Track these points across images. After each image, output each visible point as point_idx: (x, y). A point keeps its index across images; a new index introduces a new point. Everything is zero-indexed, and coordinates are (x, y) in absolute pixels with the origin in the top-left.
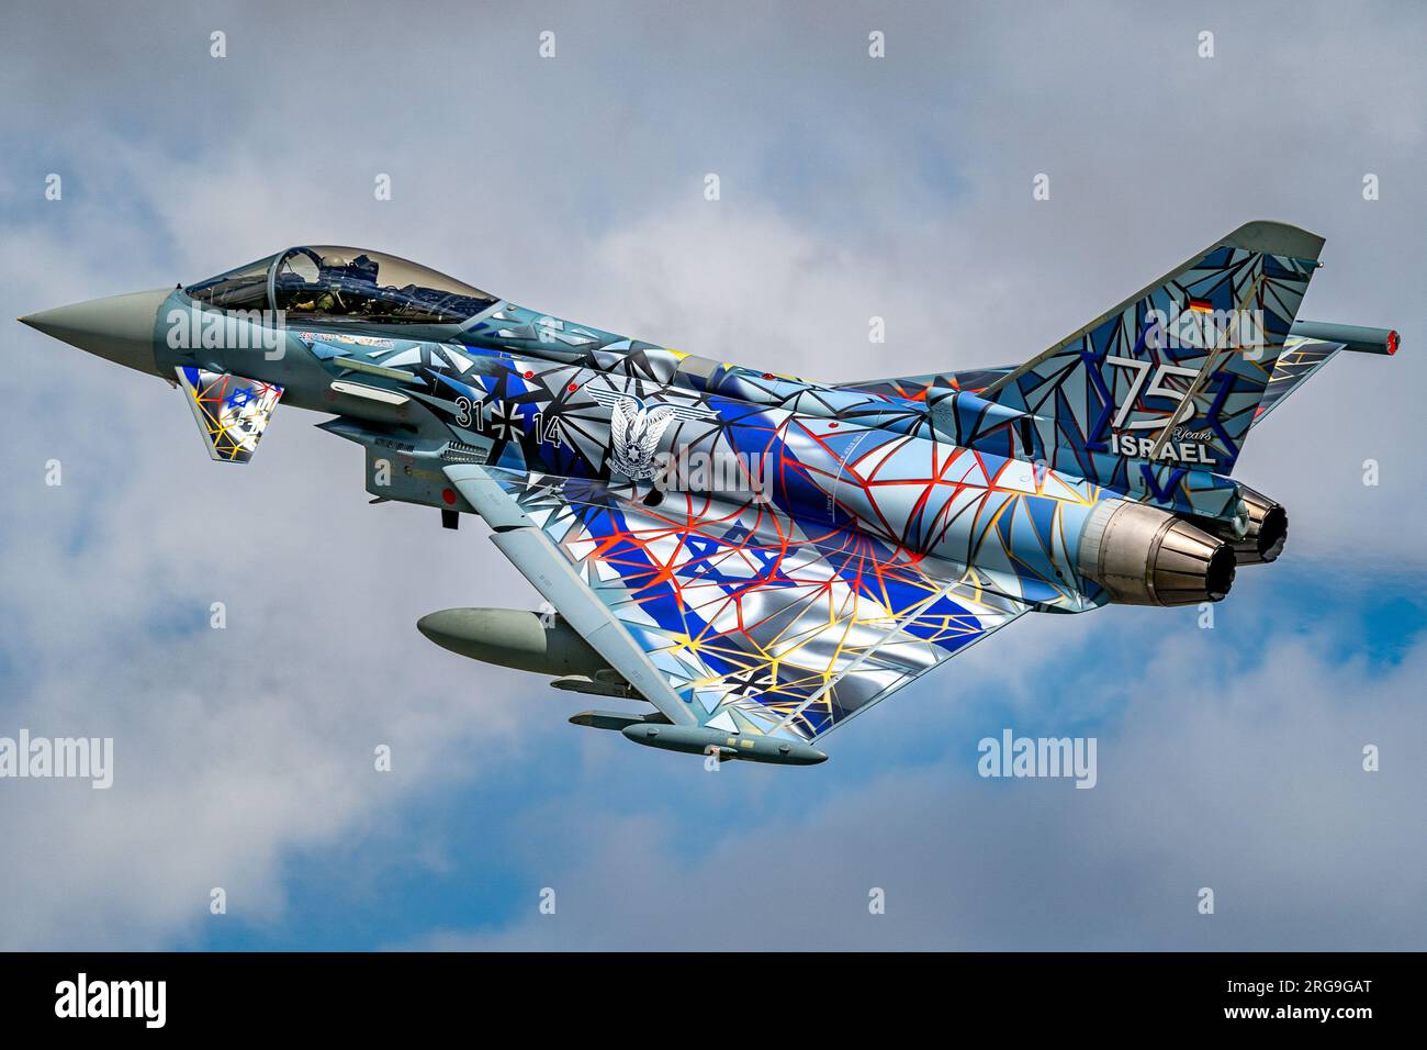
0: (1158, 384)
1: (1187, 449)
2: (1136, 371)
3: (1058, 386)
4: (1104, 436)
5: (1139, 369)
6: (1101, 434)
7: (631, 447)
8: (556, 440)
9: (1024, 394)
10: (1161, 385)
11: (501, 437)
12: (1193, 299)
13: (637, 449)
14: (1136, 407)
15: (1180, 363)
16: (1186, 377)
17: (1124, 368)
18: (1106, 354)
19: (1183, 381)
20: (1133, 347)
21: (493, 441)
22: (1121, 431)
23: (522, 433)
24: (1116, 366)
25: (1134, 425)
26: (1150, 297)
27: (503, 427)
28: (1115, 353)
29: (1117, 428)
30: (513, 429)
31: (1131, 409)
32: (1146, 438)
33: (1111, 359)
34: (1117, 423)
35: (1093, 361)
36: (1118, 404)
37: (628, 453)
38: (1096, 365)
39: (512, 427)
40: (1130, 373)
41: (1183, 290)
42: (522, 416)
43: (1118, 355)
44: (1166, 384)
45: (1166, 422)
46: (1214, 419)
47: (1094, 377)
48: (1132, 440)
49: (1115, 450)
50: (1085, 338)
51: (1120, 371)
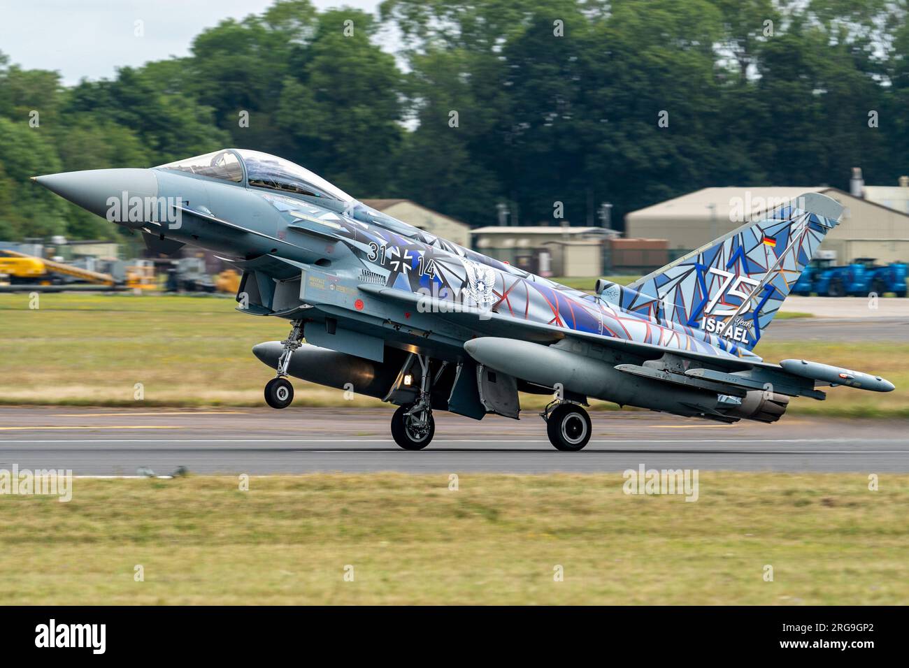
0: (736, 287)
1: (739, 331)
2: (725, 278)
3: (678, 284)
4: (698, 318)
5: (727, 277)
6: (697, 316)
7: (479, 282)
8: (432, 274)
9: (657, 288)
10: (737, 289)
11: (395, 270)
12: (766, 237)
13: (483, 283)
14: (720, 301)
15: (750, 276)
16: (751, 285)
17: (719, 275)
18: (710, 266)
19: (749, 287)
20: (726, 263)
21: (390, 272)
22: (709, 315)
23: (410, 268)
24: (714, 274)
25: (716, 312)
26: (742, 233)
27: (398, 263)
28: (715, 266)
29: (707, 313)
30: (405, 265)
31: (717, 302)
32: (721, 321)
33: (712, 270)
34: (707, 310)
35: (701, 270)
36: (710, 298)
37: (477, 286)
38: (703, 273)
39: (404, 264)
40: (721, 279)
41: (762, 231)
42: (411, 257)
43: (717, 267)
44: (740, 288)
45: (734, 313)
46: (756, 315)
47: (701, 280)
48: (714, 322)
49: (703, 327)
50: (699, 256)
51: (716, 277)
